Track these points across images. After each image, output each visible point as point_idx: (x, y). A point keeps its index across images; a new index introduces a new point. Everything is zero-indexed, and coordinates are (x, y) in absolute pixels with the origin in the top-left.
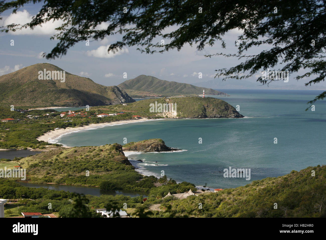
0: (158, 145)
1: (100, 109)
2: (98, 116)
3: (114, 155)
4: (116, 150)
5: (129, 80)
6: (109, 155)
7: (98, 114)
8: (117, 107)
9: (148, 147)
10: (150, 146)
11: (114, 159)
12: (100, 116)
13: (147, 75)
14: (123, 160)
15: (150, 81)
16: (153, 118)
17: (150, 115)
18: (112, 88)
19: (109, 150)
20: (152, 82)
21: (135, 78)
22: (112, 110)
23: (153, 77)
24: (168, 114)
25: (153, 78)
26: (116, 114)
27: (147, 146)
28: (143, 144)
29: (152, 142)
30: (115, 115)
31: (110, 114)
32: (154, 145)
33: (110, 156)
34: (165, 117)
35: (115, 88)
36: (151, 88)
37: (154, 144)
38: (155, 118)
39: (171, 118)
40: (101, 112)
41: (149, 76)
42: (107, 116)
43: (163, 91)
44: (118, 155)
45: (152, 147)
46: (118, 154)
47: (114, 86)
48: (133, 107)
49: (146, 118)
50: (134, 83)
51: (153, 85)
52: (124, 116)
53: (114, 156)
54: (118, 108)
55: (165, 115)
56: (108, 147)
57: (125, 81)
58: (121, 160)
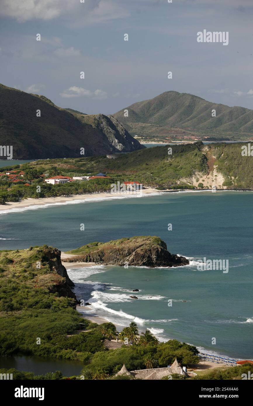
0: (150, 250)
1: (56, 165)
2: (46, 180)
3: (35, 273)
4: (42, 261)
5: (142, 102)
6: (25, 271)
7: (49, 177)
8: (93, 163)
9: (130, 254)
10: (134, 253)
11: (33, 282)
12: (52, 181)
13: (181, 92)
14: (55, 284)
15: (188, 104)
16: (170, 189)
17: (164, 181)
18: (95, 119)
19: (26, 262)
20: (191, 108)
21: (155, 99)
22: (82, 168)
23: (193, 97)
24: (203, 181)
25: (194, 99)
26: (88, 177)
27: (126, 252)
28: (117, 247)
29: (138, 244)
30: (85, 179)
31: (75, 178)
32: (141, 250)
33: (26, 274)
34: (197, 186)
35: (102, 120)
36: (188, 120)
37: (142, 248)
38: (174, 188)
39: (210, 188)
40: (54, 173)
41: (184, 94)
42: (66, 182)
43: (216, 127)
44: (46, 273)
45: (137, 255)
46: (45, 270)
47: (100, 115)
48: (129, 162)
49: (153, 187)
50: (152, 108)
51: (194, 113)
52: (104, 183)
53: (34, 275)
54: (95, 165)
55: (197, 181)
56: (25, 253)
57: (133, 105)
58: (49, 284)
